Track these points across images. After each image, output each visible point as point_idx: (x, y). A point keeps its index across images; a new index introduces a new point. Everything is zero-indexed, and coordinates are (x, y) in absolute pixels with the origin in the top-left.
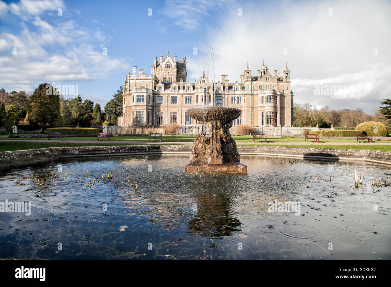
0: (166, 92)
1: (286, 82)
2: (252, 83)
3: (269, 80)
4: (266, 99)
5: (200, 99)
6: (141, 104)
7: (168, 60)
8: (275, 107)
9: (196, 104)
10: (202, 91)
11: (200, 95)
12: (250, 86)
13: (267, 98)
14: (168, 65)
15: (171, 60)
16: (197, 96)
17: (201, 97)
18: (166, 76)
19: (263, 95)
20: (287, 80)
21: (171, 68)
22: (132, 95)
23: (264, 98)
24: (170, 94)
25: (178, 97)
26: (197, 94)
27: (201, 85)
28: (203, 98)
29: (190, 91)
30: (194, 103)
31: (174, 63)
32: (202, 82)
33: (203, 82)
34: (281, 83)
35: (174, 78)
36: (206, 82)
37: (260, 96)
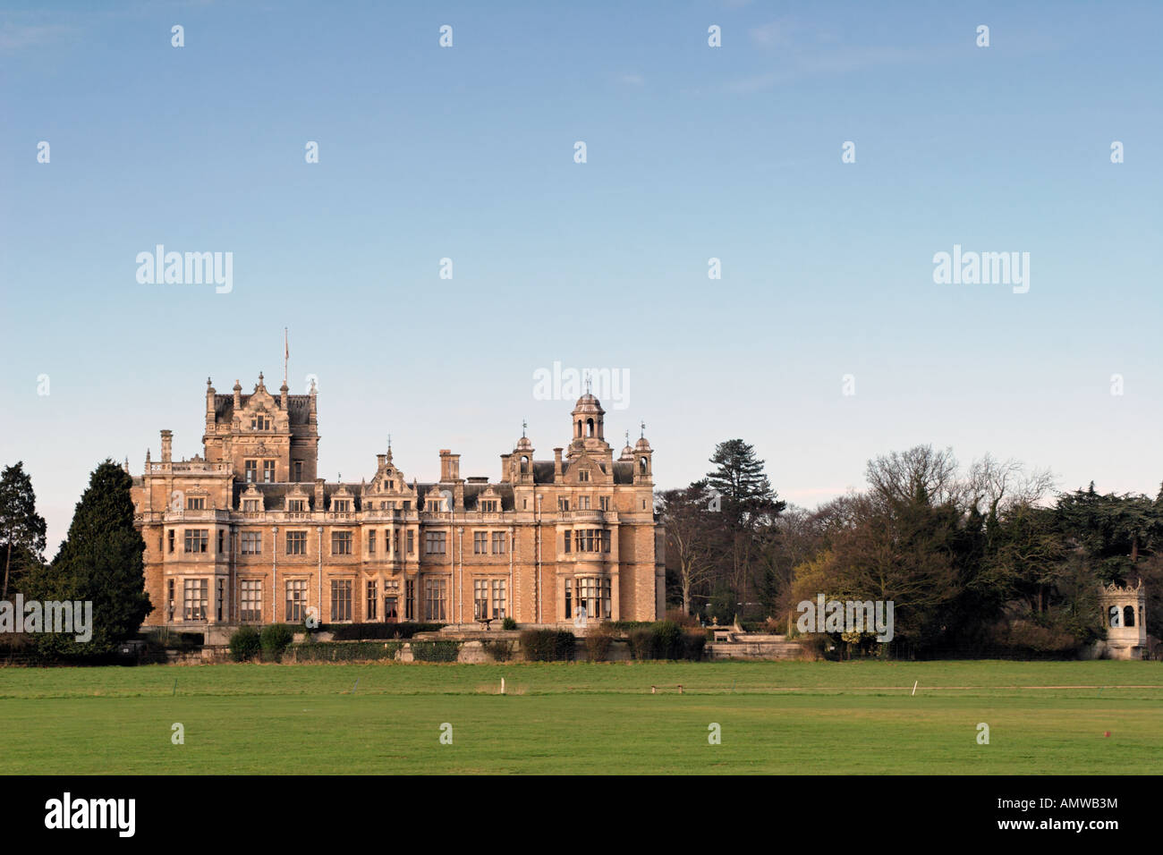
0: (269, 518)
1: (640, 484)
2: (537, 488)
3: (590, 478)
4: (577, 539)
5: (380, 540)
6: (198, 557)
7: (259, 400)
8: (604, 564)
9: (370, 556)
10: (388, 518)
11: (380, 529)
12: (530, 500)
13: (579, 537)
14: (261, 418)
15: (270, 401)
16: (372, 532)
17: (384, 535)
18: (255, 456)
19: (568, 528)
20: (643, 480)
21: (271, 430)
22: (166, 529)
23: (573, 537)
24: (284, 525)
25: (311, 535)
26: (373, 527)
27: (382, 496)
28: (392, 539)
29: (348, 516)
30: (358, 554)
31: (280, 412)
32: (382, 486)
33: (386, 487)
34: (624, 489)
35: (281, 463)
36: (397, 487)
37: (561, 529)
